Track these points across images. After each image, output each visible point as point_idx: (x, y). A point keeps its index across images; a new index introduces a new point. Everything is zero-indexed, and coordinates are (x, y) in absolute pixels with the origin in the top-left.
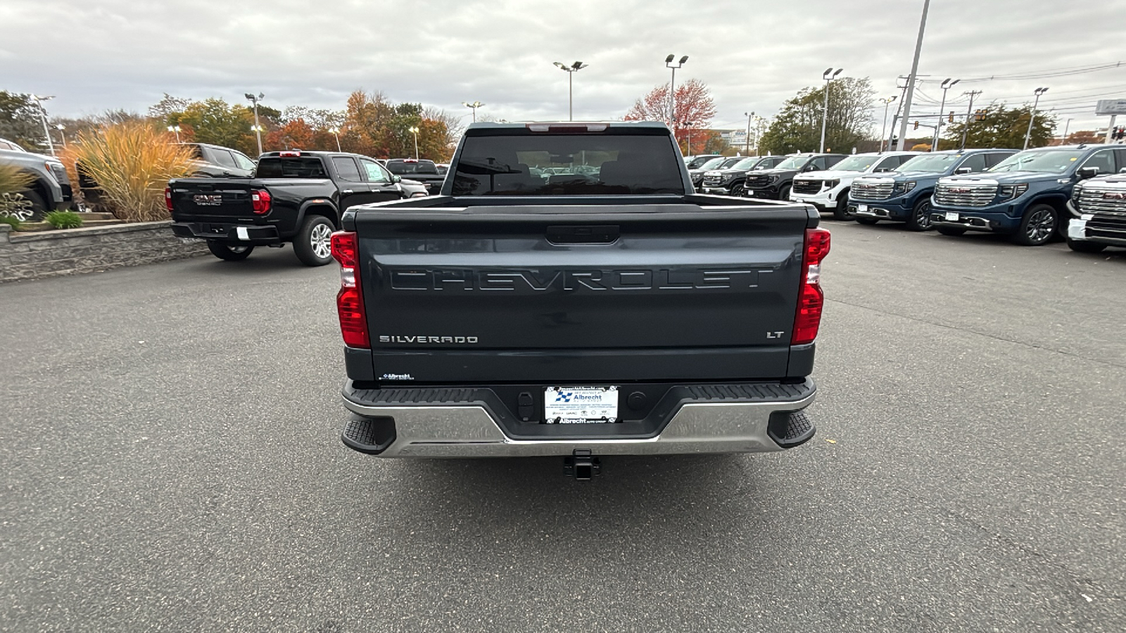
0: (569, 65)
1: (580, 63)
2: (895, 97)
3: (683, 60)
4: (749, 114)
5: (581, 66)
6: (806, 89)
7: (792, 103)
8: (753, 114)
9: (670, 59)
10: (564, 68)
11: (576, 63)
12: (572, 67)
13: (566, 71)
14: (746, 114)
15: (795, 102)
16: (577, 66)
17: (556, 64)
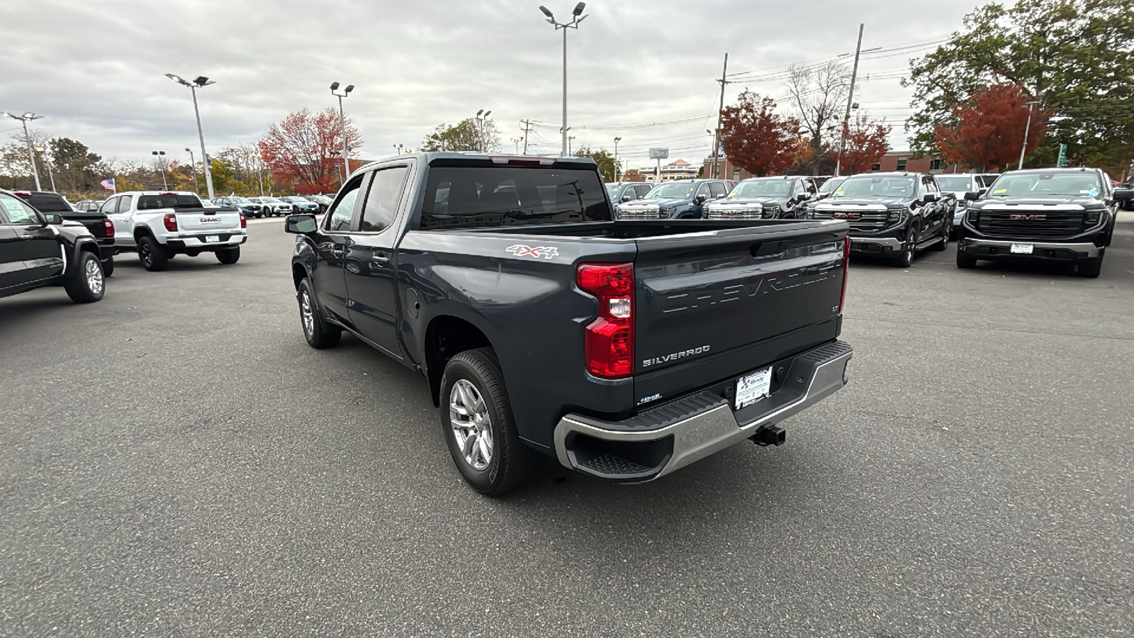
0: (191, 79)
1: (205, 79)
2: (522, 138)
3: (349, 89)
4: (398, 146)
5: (207, 82)
6: (443, 125)
7: (432, 137)
8: (401, 146)
9: (335, 86)
10: (182, 82)
11: (200, 78)
12: (195, 82)
13: (186, 86)
14: (395, 146)
15: (435, 137)
16: (202, 81)
17: (170, 76)
